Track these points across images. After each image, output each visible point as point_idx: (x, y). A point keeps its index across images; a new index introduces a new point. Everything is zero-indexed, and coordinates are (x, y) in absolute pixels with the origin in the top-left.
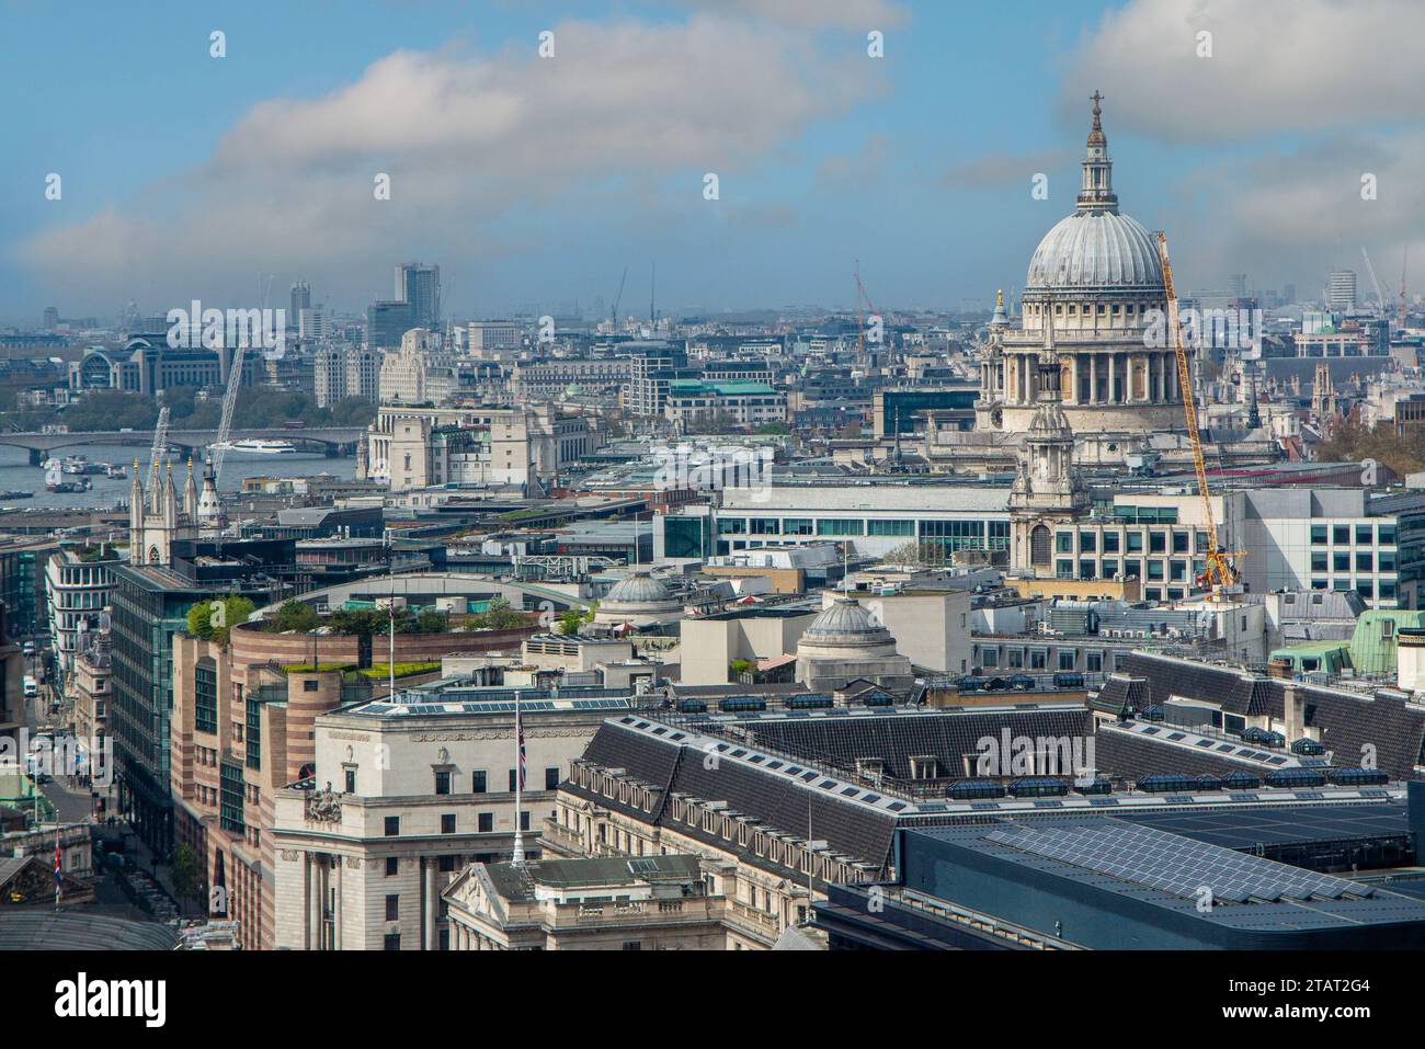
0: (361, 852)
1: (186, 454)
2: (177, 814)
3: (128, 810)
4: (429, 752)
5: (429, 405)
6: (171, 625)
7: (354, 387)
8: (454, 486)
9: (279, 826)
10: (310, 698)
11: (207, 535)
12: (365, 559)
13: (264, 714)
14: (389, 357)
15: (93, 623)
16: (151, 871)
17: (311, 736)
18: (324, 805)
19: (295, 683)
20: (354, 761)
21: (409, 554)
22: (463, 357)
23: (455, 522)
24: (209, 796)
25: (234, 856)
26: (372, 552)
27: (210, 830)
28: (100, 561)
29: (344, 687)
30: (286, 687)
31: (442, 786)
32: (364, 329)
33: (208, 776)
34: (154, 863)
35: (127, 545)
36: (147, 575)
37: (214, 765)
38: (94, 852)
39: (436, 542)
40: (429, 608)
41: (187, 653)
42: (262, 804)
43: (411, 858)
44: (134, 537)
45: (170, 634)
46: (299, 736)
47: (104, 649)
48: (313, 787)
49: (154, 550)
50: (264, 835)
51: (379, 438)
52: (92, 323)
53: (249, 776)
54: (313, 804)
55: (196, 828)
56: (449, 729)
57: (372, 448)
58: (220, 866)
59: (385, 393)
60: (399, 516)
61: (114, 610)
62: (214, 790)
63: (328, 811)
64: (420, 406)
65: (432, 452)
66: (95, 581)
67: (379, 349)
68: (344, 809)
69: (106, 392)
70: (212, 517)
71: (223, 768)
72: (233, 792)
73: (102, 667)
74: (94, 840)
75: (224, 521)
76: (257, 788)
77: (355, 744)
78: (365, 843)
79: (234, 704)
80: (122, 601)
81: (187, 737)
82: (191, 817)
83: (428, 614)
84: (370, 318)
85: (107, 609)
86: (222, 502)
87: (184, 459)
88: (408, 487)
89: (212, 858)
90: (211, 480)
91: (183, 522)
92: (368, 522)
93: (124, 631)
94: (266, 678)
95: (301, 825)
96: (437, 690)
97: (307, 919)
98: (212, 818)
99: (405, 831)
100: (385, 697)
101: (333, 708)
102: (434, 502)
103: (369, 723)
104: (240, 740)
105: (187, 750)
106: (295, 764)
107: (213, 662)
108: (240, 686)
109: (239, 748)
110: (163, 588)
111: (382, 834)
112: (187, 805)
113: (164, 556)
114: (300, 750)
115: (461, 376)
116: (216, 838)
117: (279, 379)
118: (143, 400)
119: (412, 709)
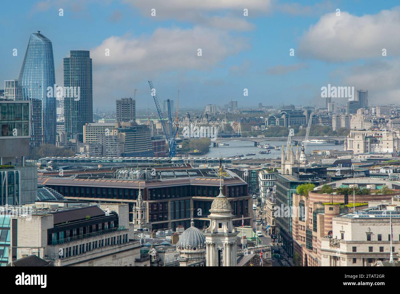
0: (346, 256)
1: (296, 143)
2: (294, 244)
3: (281, 242)
4: (363, 229)
5: (365, 130)
6: (292, 191)
7: (343, 125)
8: (372, 153)
9: (322, 248)
10: (331, 212)
11: (302, 166)
12: (346, 173)
13: (318, 217)
14: (353, 116)
15: (271, 190)
16: (287, 259)
17: (331, 223)
18: (335, 242)
19: (327, 208)
20: (343, 230)
21: (359, 172)
22: (374, 117)
23: (372, 163)
24: (303, 239)
25: (310, 256)
26: (348, 172)
27: (303, 249)
28: (273, 173)
29: (340, 209)
30: (324, 209)
31: (369, 238)
32: (346, 108)
33: (303, 233)
34: (288, 257)
35: (280, 169)
36: (286, 177)
37: (304, 230)
38: (272, 253)
39: (367, 169)
40: (364, 188)
41: (296, 199)
42: (318, 242)
43: (360, 259)
44: (282, 166)
45: (292, 193)
46: (328, 223)
47: (274, 197)
48: (332, 237)
49: (288, 170)
50: (318, 250)
51: (350, 139)
52: (271, 107)
53: (314, 234)
54: (332, 242)
55: (300, 248)
56: (371, 222)
57: (348, 142)
58: (306, 259)
59: (352, 127)
60: (356, 161)
61: (277, 187)
62: (304, 237)
63: (336, 244)
64: (362, 130)
65: (366, 143)
66: (272, 178)
67: (350, 114)
68: (341, 244)
69: (275, 126)
70: (303, 161)
71: (307, 231)
72: (309, 238)
73: (274, 202)
74: (272, 250)
75: (307, 162)
76: (316, 237)
77: (344, 225)
78: (347, 254)
79: (309, 213)
80: (279, 184)
81: (297, 222)
82: (298, 245)
83: (364, 189)
84: (348, 106)
85: (275, 186)
86: (306, 157)
87: (296, 145)
88: (358, 153)
89: (304, 256)
90: (303, 151)
91: (296, 162)
92: (347, 163)
93: (280, 193)
94: (319, 206)
95: (328, 248)
96: (367, 211)
98: (304, 245)
99: (358, 251)
100: (352, 212)
101: (338, 215)
102: (366, 158)
103: (347, 220)
104: (311, 223)
105: (297, 226)
106: (327, 231)
107: (304, 201)
108: (311, 208)
109: (311, 226)
110: (290, 181)
111: (351, 251)
112: (297, 241)
113: (290, 172)
114: (328, 227)
115: (374, 122)
116: (305, 251)
117: (322, 123)
118: (285, 129)
119: (360, 216)
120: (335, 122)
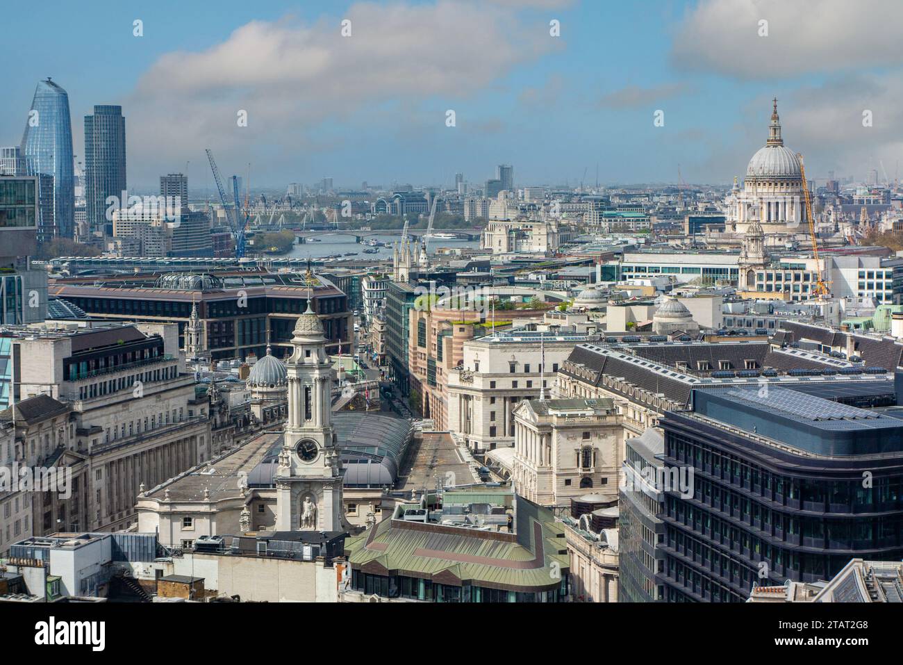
0: (481, 394)
1: (415, 239)
2: (412, 379)
3: (393, 376)
4: (505, 357)
5: (508, 220)
6: (408, 305)
7: (479, 214)
8: (518, 252)
9: (449, 384)
10: (462, 334)
11: (422, 270)
12: (483, 280)
13: (444, 340)
14: (493, 201)
15: (380, 304)
16: (401, 399)
17: (462, 349)
18: (467, 376)
19: (456, 328)
20: (479, 359)
21: (500, 279)
22: (522, 202)
23: (519, 267)
24: (423, 372)
25: (432, 395)
26: (486, 278)
27: (424, 385)
28: (382, 280)
29: (475, 330)
30: (452, 330)
31: (513, 370)
32: (483, 190)
33: (423, 364)
34: (402, 396)
35: (392, 274)
36: (400, 286)
37: (425, 360)
38: (380, 392)
39: (511, 274)
40: (508, 300)
41: (414, 316)
42: (443, 375)
43: (500, 397)
44: (395, 270)
45: (408, 309)
46: (457, 349)
47: (384, 314)
48: (462, 369)
49: (402, 276)
50: (444, 387)
51: (488, 233)
52: (380, 188)
53: (438, 364)
54: (463, 375)
55: (418, 384)
56: (515, 347)
57: (486, 237)
58: (427, 399)
59: (491, 216)
60: (497, 264)
61: (388, 299)
62: (425, 369)
63: (468, 378)
64: (505, 221)
65: (510, 239)
66: (380, 287)
67: (489, 198)
68: (474, 377)
69: (385, 215)
70: (424, 264)
71: (428, 361)
72: (432, 371)
73: (383, 321)
74: (380, 387)
75: (429, 265)
76: (441, 369)
77: (479, 353)
78: (483, 391)
79: (432, 336)
80: (390, 295)
81: (415, 349)
82: (416, 379)
83: (507, 303)
84: (486, 186)
85: (385, 298)
86: (428, 257)
87: (414, 241)
88: (500, 252)
89: (424, 395)
90: (424, 249)
91: (414, 265)
92: (485, 266)
93: (391, 307)
94: (445, 326)
95: (458, 384)
96: (511, 332)
97: (460, 420)
98: (424, 380)
99: (497, 387)
100: (491, 335)
101: (471, 338)
102: (510, 259)
103: (484, 345)
104: (435, 350)
105: (415, 354)
106: (456, 360)
107: (425, 320)
108: (435, 329)
109: (435, 354)
110: (406, 291)
111: (488, 387)
112: (414, 374)
113: (406, 279)
114: (457, 355)
115: (521, 209)
116: (426, 388)
117: (450, 210)
118: (399, 217)
119: (501, 340)
120: (468, 209)
